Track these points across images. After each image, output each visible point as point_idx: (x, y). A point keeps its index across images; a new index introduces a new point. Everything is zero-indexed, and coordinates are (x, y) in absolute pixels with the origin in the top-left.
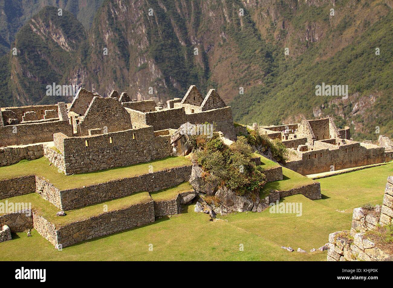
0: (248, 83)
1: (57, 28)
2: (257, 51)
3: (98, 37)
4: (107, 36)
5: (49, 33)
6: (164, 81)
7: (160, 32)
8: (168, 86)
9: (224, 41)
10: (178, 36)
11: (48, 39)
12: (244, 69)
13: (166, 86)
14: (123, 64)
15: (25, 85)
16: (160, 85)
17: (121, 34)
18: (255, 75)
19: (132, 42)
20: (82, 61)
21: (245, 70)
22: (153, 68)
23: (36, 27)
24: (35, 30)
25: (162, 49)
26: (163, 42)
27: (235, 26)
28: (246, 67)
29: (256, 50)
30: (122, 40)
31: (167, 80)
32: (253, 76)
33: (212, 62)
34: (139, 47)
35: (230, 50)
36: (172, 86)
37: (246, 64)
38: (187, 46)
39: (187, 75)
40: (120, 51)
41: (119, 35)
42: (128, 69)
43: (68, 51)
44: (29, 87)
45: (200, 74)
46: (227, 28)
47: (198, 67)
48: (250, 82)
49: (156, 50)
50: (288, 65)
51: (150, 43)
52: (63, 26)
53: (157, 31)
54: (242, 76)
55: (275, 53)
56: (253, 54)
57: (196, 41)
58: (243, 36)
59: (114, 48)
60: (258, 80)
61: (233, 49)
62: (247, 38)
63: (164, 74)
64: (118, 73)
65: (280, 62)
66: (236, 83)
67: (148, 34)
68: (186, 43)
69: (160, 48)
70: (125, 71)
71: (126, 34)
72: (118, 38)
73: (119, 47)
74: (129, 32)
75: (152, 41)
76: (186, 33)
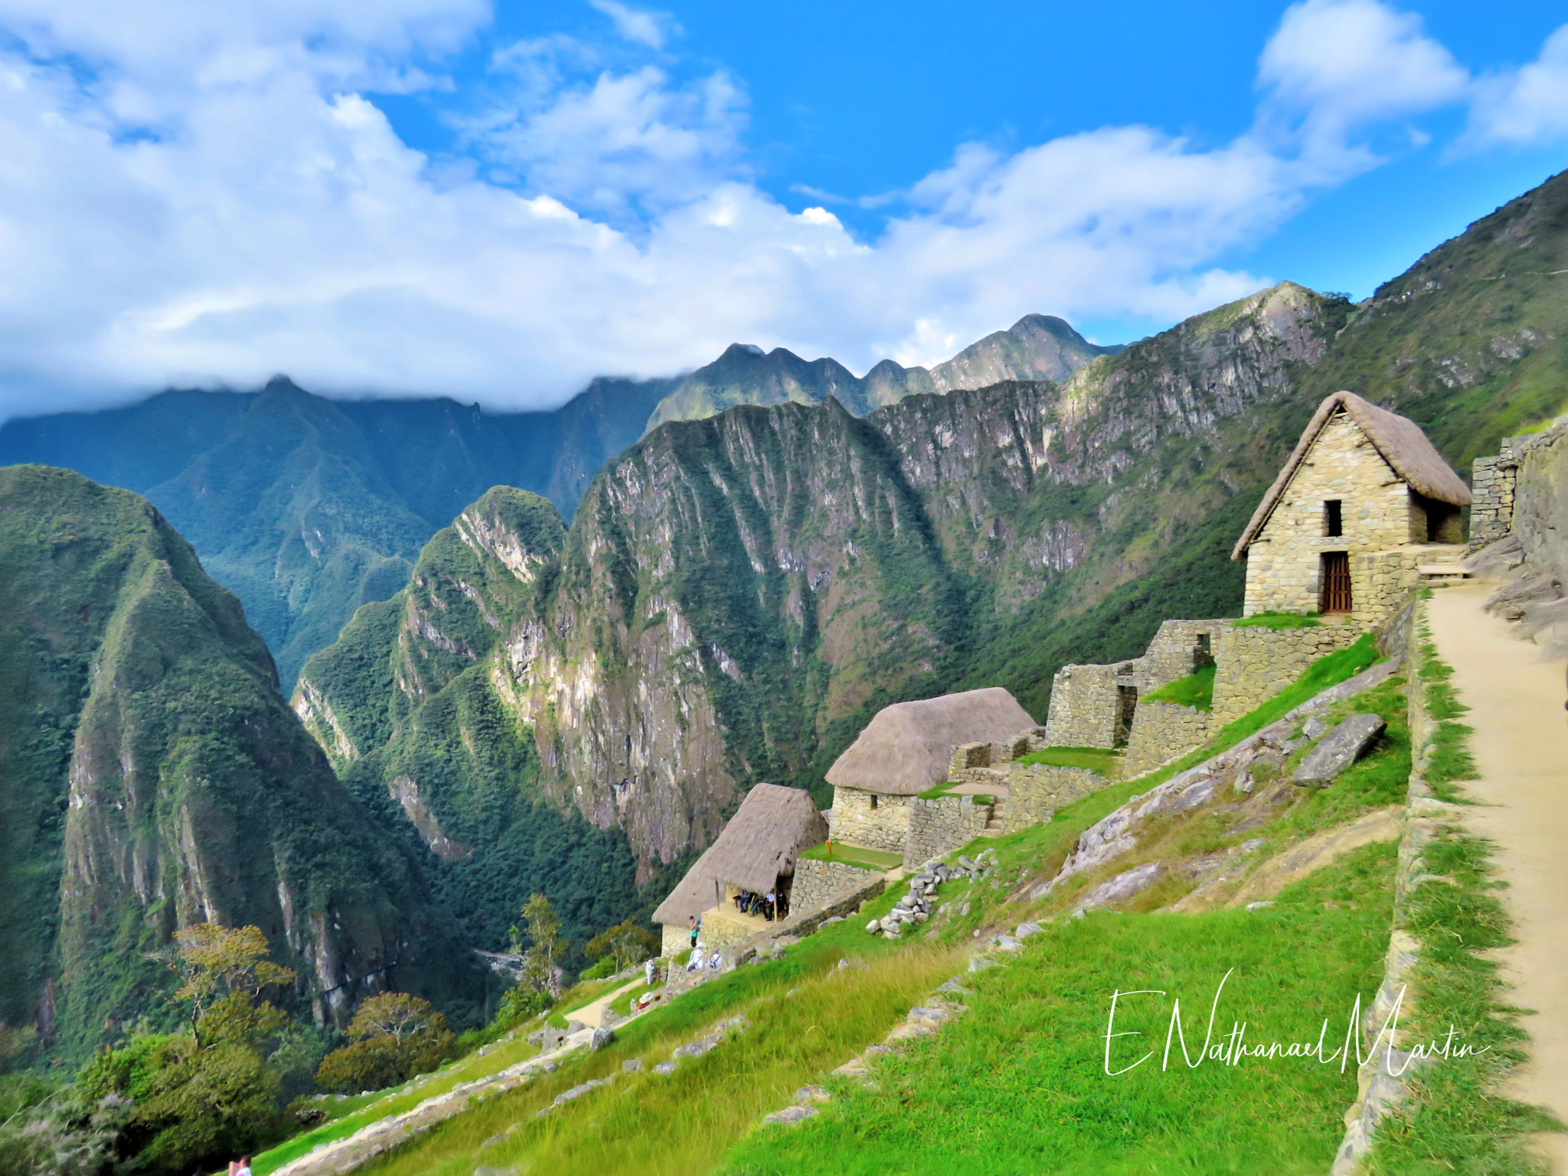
0: (897, 665)
1: (508, 532)
2: (924, 590)
3: (576, 550)
4: (593, 548)
5: (493, 542)
6: (697, 656)
7: (704, 539)
8: (706, 668)
9: (852, 561)
10: (748, 550)
11: (486, 556)
12: (890, 630)
13: (701, 669)
14: (617, 611)
15: (419, 657)
16: (688, 664)
17: (625, 544)
18: (916, 647)
19: (643, 562)
20: (537, 604)
21: (892, 634)
22: (675, 622)
23: (467, 530)
24: (464, 537)
25: (703, 578)
26: (707, 563)
27: (879, 528)
28: (895, 625)
29: (921, 586)
30: (622, 557)
31: (706, 653)
32: (911, 650)
33: (824, 615)
34: (654, 573)
35: (863, 585)
36: (717, 665)
37: (896, 619)
38: (769, 574)
39: (760, 643)
40: (614, 583)
41: (617, 545)
42: (629, 626)
43: (525, 581)
44: (428, 661)
45: (792, 639)
46: (860, 533)
47: (789, 623)
48: (903, 665)
49: (688, 581)
50: (1000, 623)
51: (677, 563)
52: (521, 526)
53: (697, 538)
54: (886, 646)
55: (972, 593)
56: (913, 595)
57: (791, 563)
58: (895, 551)
59: (604, 575)
60: (921, 661)
61: (869, 583)
62: (905, 556)
63: (699, 637)
64: (606, 635)
65: (983, 617)
66: (870, 665)
67: (676, 542)
68: (766, 566)
69: (698, 575)
70: (622, 629)
71: (635, 544)
72: (614, 551)
73: (613, 572)
74: (641, 538)
75: (682, 560)
76: (769, 543)
